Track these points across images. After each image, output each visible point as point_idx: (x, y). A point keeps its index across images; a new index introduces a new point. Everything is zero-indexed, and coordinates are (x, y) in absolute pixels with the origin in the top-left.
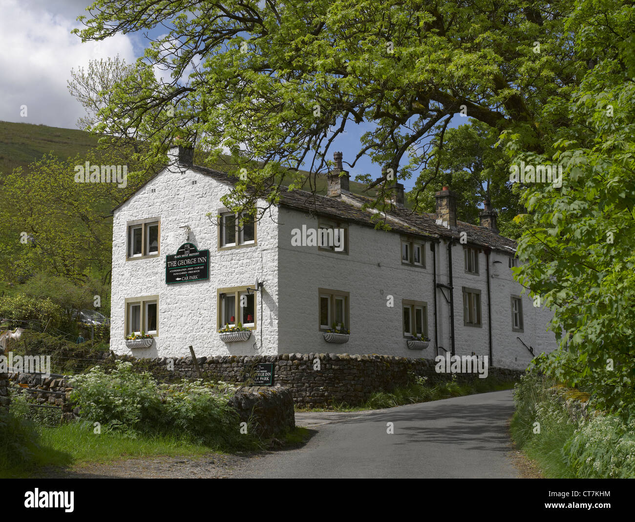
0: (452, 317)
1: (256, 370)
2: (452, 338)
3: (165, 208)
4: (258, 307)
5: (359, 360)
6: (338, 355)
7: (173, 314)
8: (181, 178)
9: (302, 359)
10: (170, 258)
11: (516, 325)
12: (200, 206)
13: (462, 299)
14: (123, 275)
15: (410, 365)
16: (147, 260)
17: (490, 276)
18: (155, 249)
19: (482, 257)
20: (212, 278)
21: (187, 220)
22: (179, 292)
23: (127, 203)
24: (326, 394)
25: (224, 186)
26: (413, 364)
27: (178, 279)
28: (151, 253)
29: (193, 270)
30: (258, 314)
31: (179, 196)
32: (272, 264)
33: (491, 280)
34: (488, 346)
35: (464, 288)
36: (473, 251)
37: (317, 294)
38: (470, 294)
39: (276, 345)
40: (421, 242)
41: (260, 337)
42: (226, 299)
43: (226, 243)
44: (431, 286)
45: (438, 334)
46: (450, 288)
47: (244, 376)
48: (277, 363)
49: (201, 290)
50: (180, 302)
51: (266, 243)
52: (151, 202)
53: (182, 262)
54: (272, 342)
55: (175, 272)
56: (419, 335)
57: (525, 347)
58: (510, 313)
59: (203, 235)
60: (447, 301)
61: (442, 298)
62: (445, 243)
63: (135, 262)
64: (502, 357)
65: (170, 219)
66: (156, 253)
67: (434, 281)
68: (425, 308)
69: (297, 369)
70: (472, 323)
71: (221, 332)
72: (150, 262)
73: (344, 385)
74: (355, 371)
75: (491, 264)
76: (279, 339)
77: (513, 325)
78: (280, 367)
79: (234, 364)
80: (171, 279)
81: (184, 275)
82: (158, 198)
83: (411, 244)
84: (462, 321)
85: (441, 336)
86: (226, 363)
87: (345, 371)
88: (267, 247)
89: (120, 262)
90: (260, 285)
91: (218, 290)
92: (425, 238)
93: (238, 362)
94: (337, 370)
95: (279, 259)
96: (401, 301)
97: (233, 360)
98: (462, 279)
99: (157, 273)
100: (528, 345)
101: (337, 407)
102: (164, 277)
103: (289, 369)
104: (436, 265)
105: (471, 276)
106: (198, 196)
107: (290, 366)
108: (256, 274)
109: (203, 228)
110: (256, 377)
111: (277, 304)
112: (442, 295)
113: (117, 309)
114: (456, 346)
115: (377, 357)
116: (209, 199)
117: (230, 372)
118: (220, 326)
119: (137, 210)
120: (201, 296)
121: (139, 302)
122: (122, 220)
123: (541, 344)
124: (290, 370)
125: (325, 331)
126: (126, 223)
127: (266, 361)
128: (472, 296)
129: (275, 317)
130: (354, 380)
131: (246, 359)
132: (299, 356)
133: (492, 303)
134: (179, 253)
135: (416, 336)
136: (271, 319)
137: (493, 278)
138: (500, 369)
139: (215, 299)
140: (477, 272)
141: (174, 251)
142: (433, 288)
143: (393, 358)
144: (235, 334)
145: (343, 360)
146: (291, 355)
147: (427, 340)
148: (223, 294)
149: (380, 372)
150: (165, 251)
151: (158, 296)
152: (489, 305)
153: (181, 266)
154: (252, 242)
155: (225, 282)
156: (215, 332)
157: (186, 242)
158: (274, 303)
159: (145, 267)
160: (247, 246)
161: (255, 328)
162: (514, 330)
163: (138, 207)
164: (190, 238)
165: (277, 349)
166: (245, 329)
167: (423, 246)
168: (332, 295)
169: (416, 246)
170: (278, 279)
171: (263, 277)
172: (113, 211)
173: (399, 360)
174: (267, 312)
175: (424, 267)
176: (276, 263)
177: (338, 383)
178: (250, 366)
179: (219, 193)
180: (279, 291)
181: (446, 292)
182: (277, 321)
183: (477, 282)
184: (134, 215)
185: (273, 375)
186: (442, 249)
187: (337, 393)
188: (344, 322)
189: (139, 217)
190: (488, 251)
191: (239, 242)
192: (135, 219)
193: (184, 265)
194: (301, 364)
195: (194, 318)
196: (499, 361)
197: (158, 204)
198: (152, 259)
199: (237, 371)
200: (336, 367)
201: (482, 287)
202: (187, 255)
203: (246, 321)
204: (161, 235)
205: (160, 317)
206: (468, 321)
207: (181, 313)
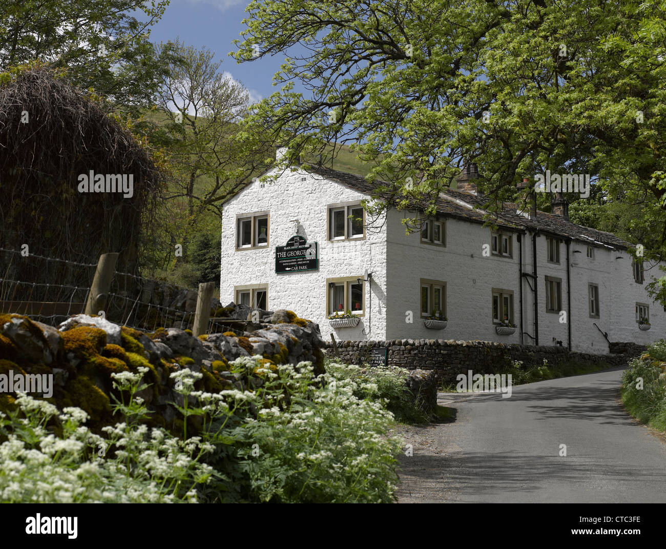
0: (536, 304)
1: (371, 354)
2: (536, 324)
3: (275, 203)
4: (366, 296)
5: (464, 345)
6: (446, 341)
7: (283, 301)
8: (291, 174)
9: (414, 344)
10: (279, 249)
11: (593, 312)
12: (310, 202)
13: (544, 287)
14: (232, 264)
15: (506, 351)
16: (257, 251)
17: (570, 265)
18: (264, 240)
19: (563, 247)
20: (321, 268)
21: (296, 215)
22: (288, 281)
23: (235, 197)
24: (436, 376)
25: (333, 184)
26: (509, 349)
27: (287, 269)
28: (260, 244)
29: (303, 261)
30: (366, 302)
31: (288, 192)
32: (380, 257)
33: (571, 269)
34: (567, 331)
35: (546, 277)
36: (554, 242)
37: (419, 283)
38: (551, 282)
39: (384, 331)
40: (509, 234)
41: (368, 324)
42: (334, 288)
43: (335, 237)
44: (517, 275)
45: (523, 321)
46: (534, 276)
47: (360, 359)
48: (390, 348)
49: (310, 279)
50: (289, 290)
51: (375, 237)
52: (260, 196)
53: (292, 253)
54: (381, 328)
55: (285, 263)
56: (507, 322)
57: (600, 333)
58: (587, 299)
59: (312, 229)
60: (532, 290)
61: (527, 286)
62: (531, 235)
63: (244, 252)
64: (580, 342)
65: (279, 213)
66: (265, 244)
67: (520, 270)
68: (511, 296)
69: (410, 353)
70: (553, 310)
71: (331, 318)
72: (259, 253)
73: (451, 369)
74: (461, 356)
75: (571, 253)
76: (387, 326)
77: (590, 312)
78: (393, 352)
79: (350, 349)
80: (280, 269)
81: (294, 266)
82: (267, 193)
83: (500, 236)
84: (545, 309)
85: (526, 322)
86: (342, 347)
87: (453, 356)
88: (376, 241)
89: (230, 252)
90: (370, 275)
91: (328, 280)
92: (512, 230)
93: (353, 347)
94: (446, 354)
95: (387, 252)
96: (491, 289)
97: (348, 345)
98: (546, 269)
99: (266, 263)
100: (604, 331)
101: (446, 388)
102: (273, 266)
103: (401, 353)
104: (522, 256)
105: (552, 265)
106: (307, 192)
107: (403, 351)
108: (364, 266)
109: (313, 222)
110: (371, 360)
111: (385, 293)
112: (527, 283)
113: (226, 296)
114: (539, 332)
115: (479, 343)
116: (319, 196)
117: (345, 356)
118: (329, 313)
119: (247, 204)
120: (310, 284)
121: (249, 290)
122: (232, 212)
123: (612, 330)
124: (403, 354)
125: (426, 318)
126: (235, 216)
127: (380, 346)
128: (553, 284)
129: (384, 306)
130: (460, 364)
131: (361, 344)
132: (411, 341)
133: (572, 290)
134: (288, 245)
135: (503, 322)
136: (380, 307)
137: (572, 266)
138: (581, 354)
139: (324, 288)
140: (558, 261)
141: (283, 242)
142: (519, 277)
143: (492, 343)
144: (345, 321)
145: (451, 345)
146: (403, 341)
147: (514, 326)
148: (332, 283)
149: (482, 357)
150: (275, 242)
151: (267, 284)
152: (569, 292)
153: (291, 256)
154: (361, 236)
155: (334, 272)
156: (324, 318)
157: (295, 235)
158: (382, 292)
159: (254, 257)
160: (356, 240)
161: (363, 315)
162: (591, 317)
163: (248, 201)
164: (300, 231)
165: (385, 335)
166: (354, 316)
167: (510, 238)
168: (432, 285)
169: (504, 237)
170: (387, 270)
171: (372, 268)
172: (222, 204)
173: (498, 346)
174: (376, 301)
175: (511, 257)
176: (385, 256)
177: (446, 367)
178: (366, 351)
179: (328, 190)
180: (387, 281)
181: (531, 281)
182: (385, 309)
183: (558, 271)
184: (244, 208)
185: (387, 358)
186: (527, 239)
187: (446, 376)
188: (441, 309)
189: (249, 211)
190: (568, 241)
191: (348, 236)
192: (244, 212)
193: (293, 256)
194: (413, 349)
195: (304, 305)
196: (577, 346)
197: (267, 199)
198: (261, 250)
199: (352, 355)
200: (445, 352)
201: (563, 275)
202: (296, 247)
203: (354, 309)
204: (271, 227)
205: (269, 304)
206: (550, 308)
207: (290, 300)
